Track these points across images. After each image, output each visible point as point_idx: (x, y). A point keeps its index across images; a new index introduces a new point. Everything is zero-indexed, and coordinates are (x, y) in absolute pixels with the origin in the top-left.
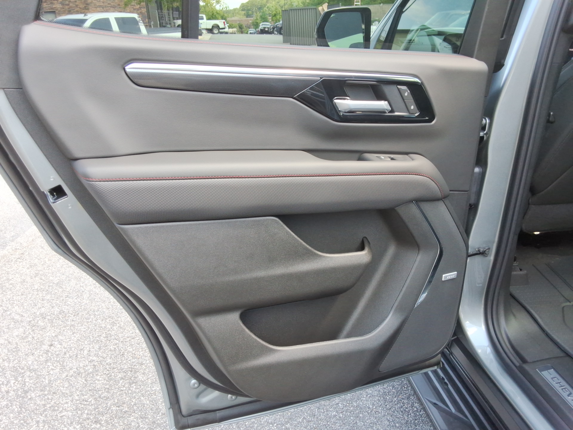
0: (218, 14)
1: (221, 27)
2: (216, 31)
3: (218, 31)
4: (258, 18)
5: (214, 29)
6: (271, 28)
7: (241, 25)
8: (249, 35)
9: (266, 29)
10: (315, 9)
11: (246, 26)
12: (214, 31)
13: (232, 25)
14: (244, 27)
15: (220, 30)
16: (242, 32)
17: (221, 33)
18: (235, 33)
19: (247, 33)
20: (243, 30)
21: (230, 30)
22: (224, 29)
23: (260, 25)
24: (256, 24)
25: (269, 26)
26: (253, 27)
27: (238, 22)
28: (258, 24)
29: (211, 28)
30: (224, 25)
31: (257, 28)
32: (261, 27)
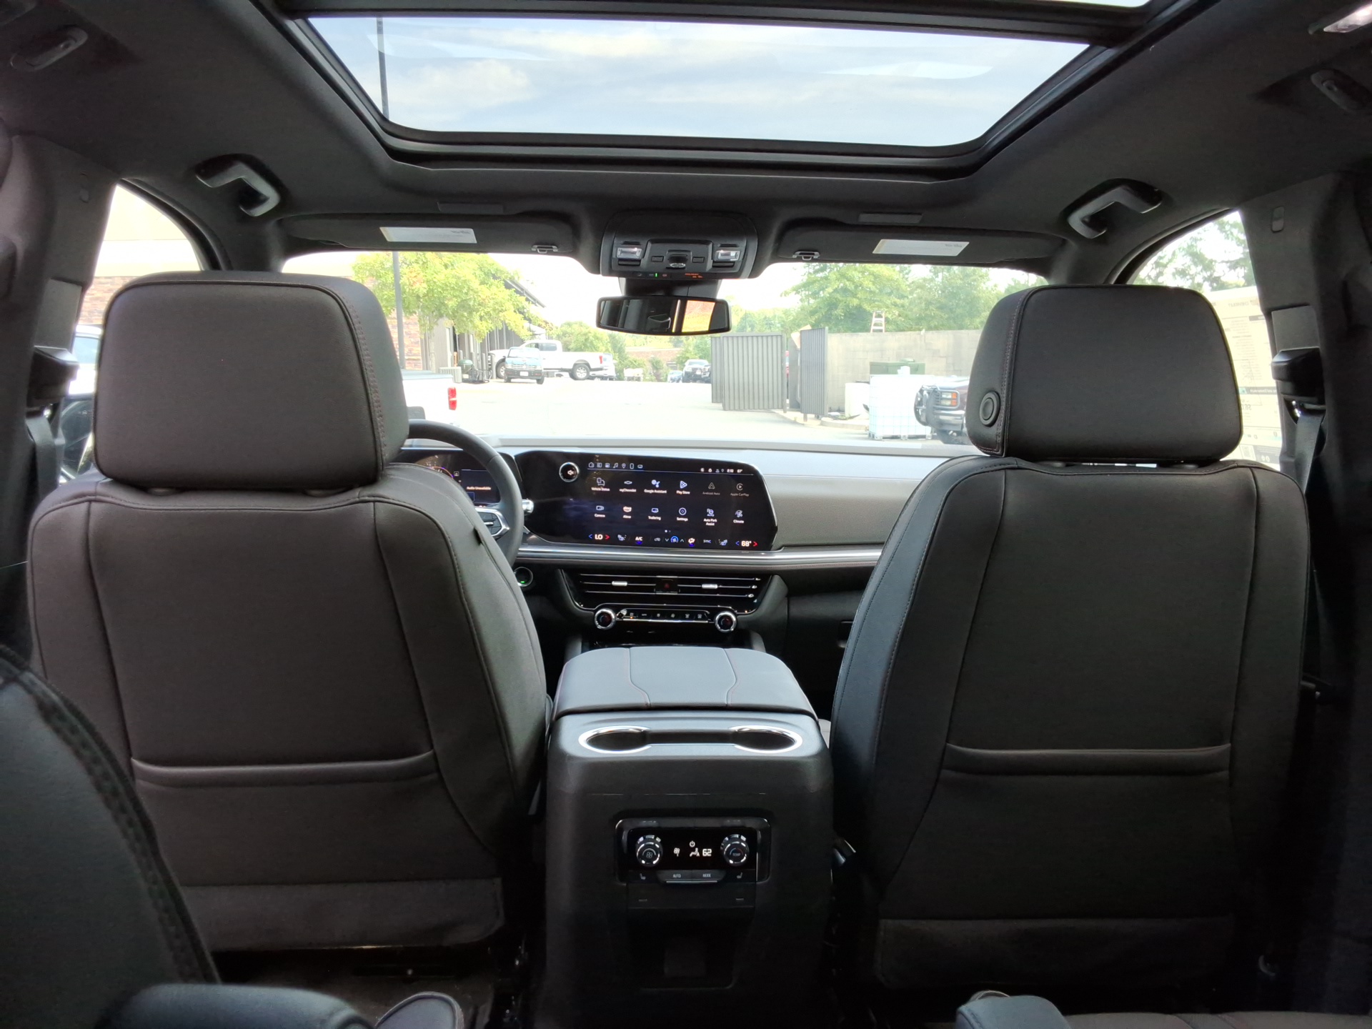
0: (597, 338)
1: (592, 367)
2: (581, 373)
3: (586, 374)
4: (691, 349)
5: (578, 370)
6: (707, 370)
7: (658, 362)
8: (669, 385)
9: (698, 373)
10: (779, 338)
11: (667, 365)
12: (578, 374)
13: (635, 362)
14: (665, 365)
15: (591, 373)
16: (658, 378)
17: (592, 378)
18: (638, 379)
19: (666, 380)
20: (661, 371)
21: (628, 373)
22: (601, 369)
23: (687, 364)
24: (684, 361)
25: (702, 367)
26: (678, 367)
27: (653, 356)
28: (686, 361)
29: (571, 367)
30: (601, 362)
31: (682, 369)
32: (688, 368)
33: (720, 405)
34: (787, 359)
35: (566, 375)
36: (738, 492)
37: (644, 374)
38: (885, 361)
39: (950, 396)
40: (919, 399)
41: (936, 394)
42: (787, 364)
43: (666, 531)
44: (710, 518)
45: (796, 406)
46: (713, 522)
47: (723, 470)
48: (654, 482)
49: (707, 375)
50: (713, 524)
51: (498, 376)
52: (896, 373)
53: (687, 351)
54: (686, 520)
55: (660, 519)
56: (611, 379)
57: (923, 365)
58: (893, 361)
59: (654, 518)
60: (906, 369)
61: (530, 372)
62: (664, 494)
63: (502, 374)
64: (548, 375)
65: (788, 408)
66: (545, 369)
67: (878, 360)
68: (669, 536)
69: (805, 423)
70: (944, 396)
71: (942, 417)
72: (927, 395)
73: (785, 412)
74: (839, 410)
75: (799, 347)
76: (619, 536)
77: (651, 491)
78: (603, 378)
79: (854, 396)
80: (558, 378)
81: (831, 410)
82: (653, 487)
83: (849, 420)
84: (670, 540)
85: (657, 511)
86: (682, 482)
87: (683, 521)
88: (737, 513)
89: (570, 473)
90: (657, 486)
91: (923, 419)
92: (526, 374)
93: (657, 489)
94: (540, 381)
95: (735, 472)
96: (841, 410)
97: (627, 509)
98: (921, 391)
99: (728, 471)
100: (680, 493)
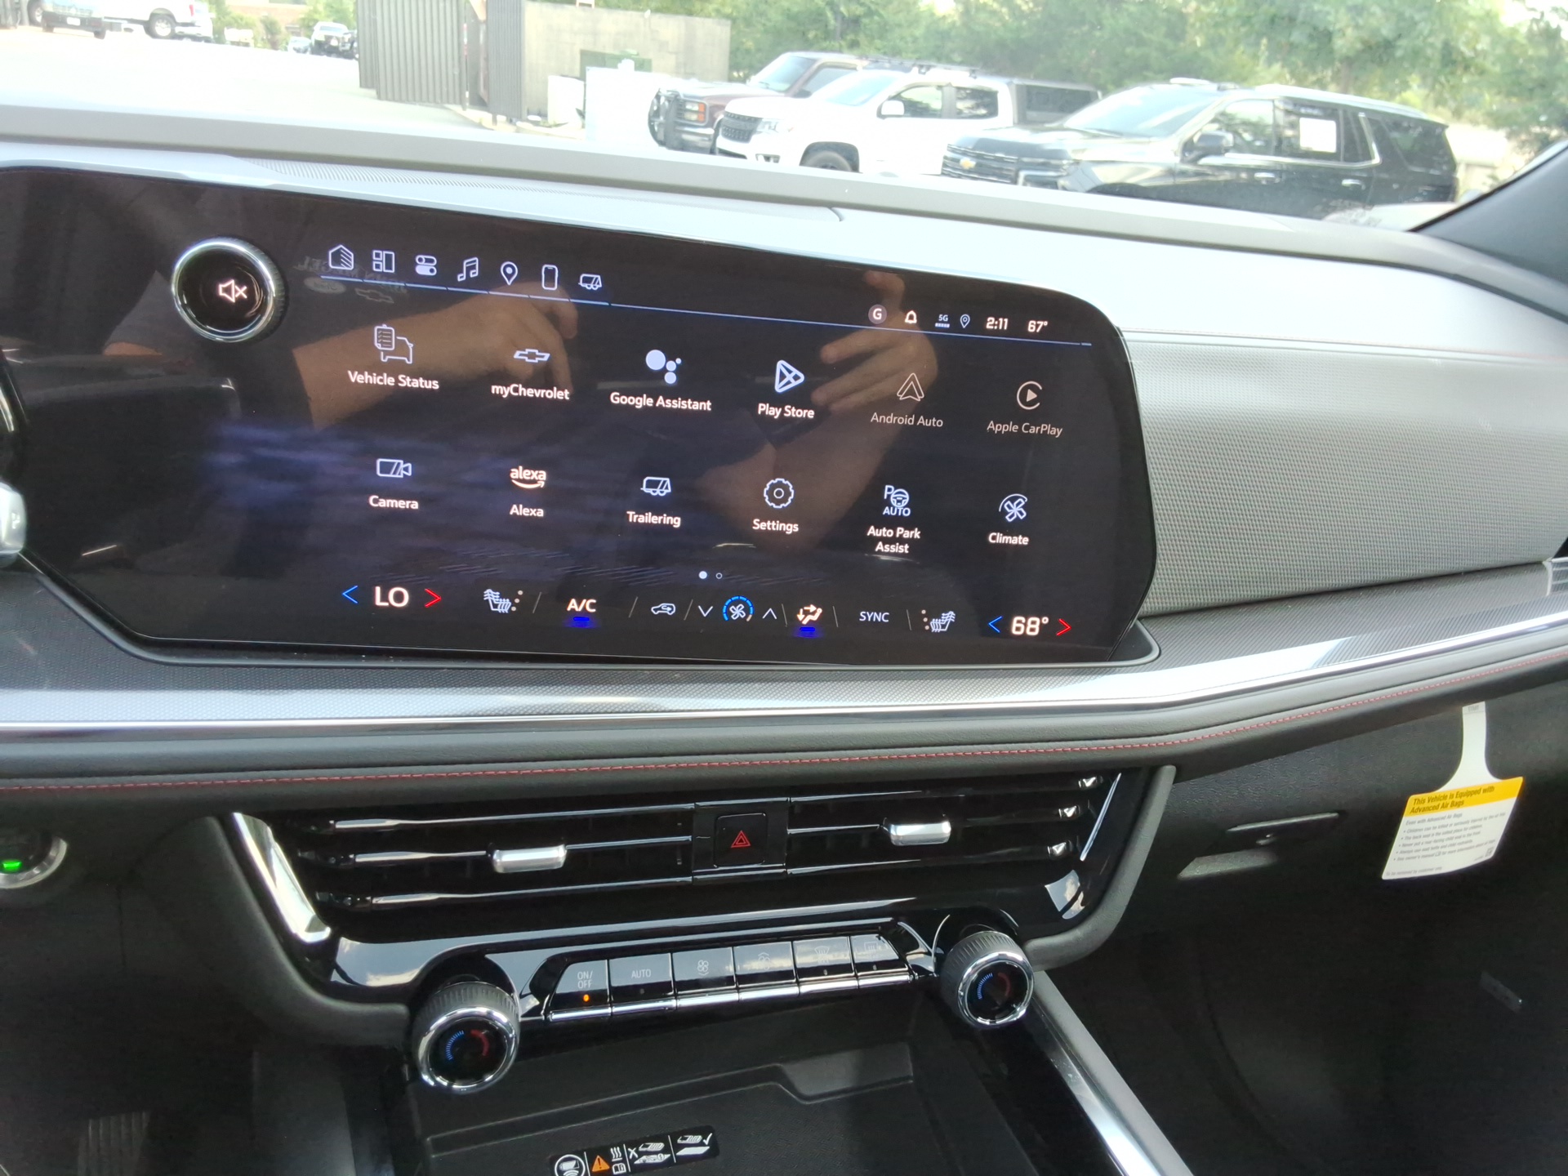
1: (179, 20)
2: (162, 28)
3: (168, 30)
4: (320, 7)
5: (159, 24)
6: (347, 40)
7: (272, 24)
8: (290, 55)
9: (334, 43)
11: (287, 28)
12: (157, 28)
13: (241, 19)
15: (177, 29)
17: (180, 37)
18: (247, 45)
19: (286, 49)
21: (231, 34)
22: (192, 25)
23: (317, 28)
24: (311, 24)
25: (340, 35)
26: (302, 33)
27: (266, 14)
28: (314, 25)
29: (147, 18)
30: (192, 14)
31: (310, 37)
32: (319, 35)
33: (373, 92)
34: (465, 33)
35: (141, 28)
36: (1019, 417)
37: (254, 38)
38: (599, 49)
39: (696, 108)
40: (655, 108)
41: (678, 103)
42: (465, 40)
43: (703, 575)
44: (894, 522)
45: (480, 103)
46: (901, 540)
47: (965, 320)
48: (655, 359)
49: (348, 47)
50: (904, 549)
51: (32, 22)
52: (615, 67)
53: (315, 11)
54: (791, 528)
55: (676, 522)
56: (207, 40)
57: (650, 61)
58: (609, 50)
59: (650, 518)
60: (627, 65)
61: (83, 21)
62: (701, 413)
63: (39, 19)
64: (112, 27)
65: (467, 104)
66: (105, 18)
67: (590, 47)
68: (717, 595)
69: (493, 127)
70: (688, 107)
71: (686, 137)
72: (667, 103)
73: (464, 109)
74: (539, 114)
75: (482, 16)
76: (491, 595)
77: (642, 402)
78: (195, 38)
79: (561, 95)
80: (128, 33)
81: (529, 113)
82: (652, 383)
83: (554, 129)
84: (717, 612)
85: (663, 488)
86: (781, 365)
87: (782, 533)
88: (1005, 504)
89: (232, 291)
90: (671, 379)
91: (661, 137)
92: (77, 22)
93: (671, 393)
94: (99, 34)
95: (1018, 327)
96: (543, 114)
97: (529, 477)
98: (658, 97)
99: (991, 322)
100: (774, 412)
